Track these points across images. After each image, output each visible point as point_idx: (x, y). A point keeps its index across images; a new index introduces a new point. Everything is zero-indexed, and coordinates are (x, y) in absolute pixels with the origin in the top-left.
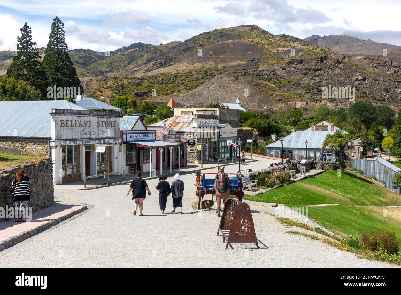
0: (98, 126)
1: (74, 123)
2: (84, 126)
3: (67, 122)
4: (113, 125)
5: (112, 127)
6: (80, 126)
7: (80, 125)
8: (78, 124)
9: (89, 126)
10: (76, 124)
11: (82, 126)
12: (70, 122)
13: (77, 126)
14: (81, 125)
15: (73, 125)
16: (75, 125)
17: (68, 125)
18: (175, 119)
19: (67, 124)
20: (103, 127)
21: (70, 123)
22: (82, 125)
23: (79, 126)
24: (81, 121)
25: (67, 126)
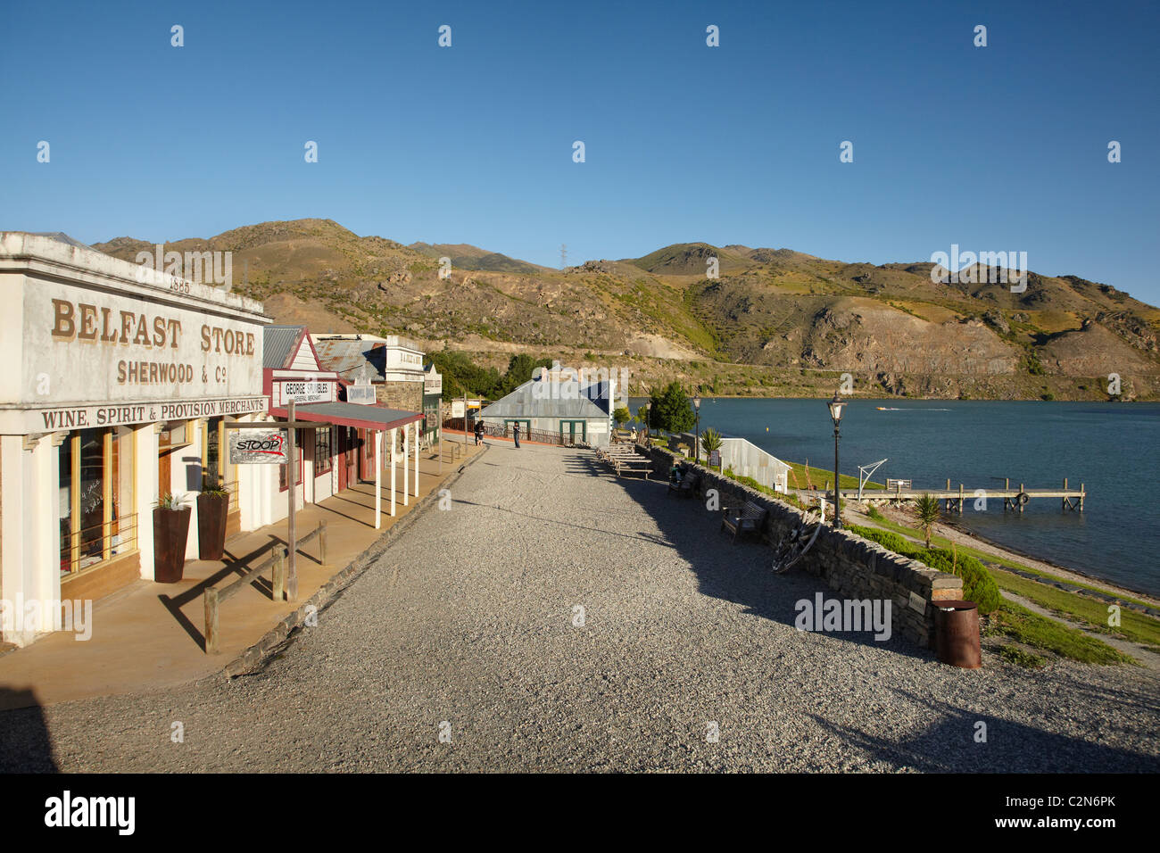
0: (203, 347)
1: (115, 323)
2: (156, 342)
3: (84, 315)
4: (245, 347)
5: (243, 354)
6: (141, 338)
7: (139, 333)
8: (134, 328)
9: (174, 345)
10: (125, 327)
11: (146, 342)
12: (100, 315)
13: (131, 336)
14: (145, 333)
15: (110, 333)
16: (120, 334)
17: (89, 331)
18: (325, 348)
19: (85, 322)
20: (218, 350)
21: (98, 323)
22: (151, 338)
23: (136, 341)
24: (143, 317)
25: (83, 335)
